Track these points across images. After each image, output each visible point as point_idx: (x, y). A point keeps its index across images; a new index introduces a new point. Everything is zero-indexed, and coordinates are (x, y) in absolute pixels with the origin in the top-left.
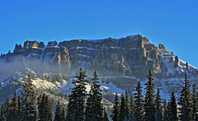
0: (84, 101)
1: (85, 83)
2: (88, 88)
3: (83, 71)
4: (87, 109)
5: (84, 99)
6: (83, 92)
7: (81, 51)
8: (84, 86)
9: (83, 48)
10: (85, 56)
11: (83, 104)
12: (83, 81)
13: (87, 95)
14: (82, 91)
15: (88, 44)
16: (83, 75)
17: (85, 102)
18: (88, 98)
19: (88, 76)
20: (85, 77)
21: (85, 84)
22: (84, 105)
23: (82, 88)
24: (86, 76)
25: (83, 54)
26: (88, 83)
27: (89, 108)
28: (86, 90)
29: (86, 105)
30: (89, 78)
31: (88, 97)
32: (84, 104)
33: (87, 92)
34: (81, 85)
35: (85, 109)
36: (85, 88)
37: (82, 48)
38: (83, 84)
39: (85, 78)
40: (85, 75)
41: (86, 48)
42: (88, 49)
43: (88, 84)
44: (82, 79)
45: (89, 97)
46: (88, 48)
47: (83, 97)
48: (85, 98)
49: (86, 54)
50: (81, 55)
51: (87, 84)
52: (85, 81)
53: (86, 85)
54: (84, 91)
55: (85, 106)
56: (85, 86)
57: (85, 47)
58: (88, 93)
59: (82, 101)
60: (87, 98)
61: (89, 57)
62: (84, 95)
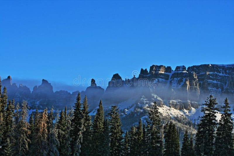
0: (214, 131)
1: (215, 111)
2: (219, 116)
3: (213, 98)
4: (217, 139)
5: (214, 129)
6: (213, 121)
7: (211, 77)
8: (214, 114)
9: (214, 73)
10: (215, 82)
11: (213, 133)
12: (213, 109)
13: (218, 124)
14: (212, 119)
15: (219, 69)
16: (213, 103)
17: (215, 132)
18: (218, 127)
19: (219, 104)
20: (215, 105)
21: (215, 113)
22: (214, 135)
23: (212, 116)
24: (216, 104)
25: (213, 80)
26: (219, 111)
27: (220, 138)
28: (216, 119)
29: (216, 135)
30: (219, 106)
31: (218, 126)
32: (214, 134)
33: (217, 121)
34: (211, 114)
35: (215, 139)
36: (216, 117)
37: (212, 74)
38: (213, 112)
39: (216, 106)
40: (215, 103)
41: (217, 73)
42: (219, 75)
43: (219, 112)
44: (212, 107)
45: (220, 126)
46: (218, 74)
47: (212, 126)
48: (215, 127)
49: (217, 80)
50: (211, 81)
51: (217, 113)
52: (215, 109)
53: (216, 113)
54: (214, 119)
55: (214, 136)
56: (215, 115)
57: (216, 72)
58: (218, 122)
59: (212, 131)
60: (217, 127)
61: (220, 83)
62: (214, 124)
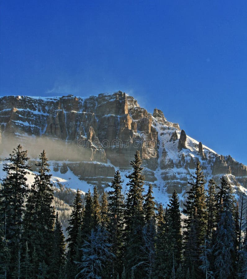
0: (23, 202)
1: (26, 170)
2: (30, 179)
3: (23, 149)
4: (28, 215)
5: (22, 198)
6: (22, 186)
7: (20, 116)
8: (23, 176)
9: (25, 110)
10: (26, 124)
11: (20, 206)
12: (21, 167)
13: (29, 191)
14: (20, 184)
15: (33, 104)
16: (23, 157)
17: (25, 204)
18: (29, 196)
19: (31, 159)
20: (25, 161)
21: (25, 173)
22: (22, 208)
23: (20, 178)
24: (27, 159)
25: (24, 120)
26: (31, 170)
27: (32, 214)
28: (27, 183)
29: (25, 209)
30: (31, 162)
31: (29, 194)
32: (23, 206)
33: (27, 186)
34: (19, 175)
35: (23, 215)
36: (26, 179)
37: (21, 111)
38: (22, 172)
39: (26, 163)
40: (26, 157)
41: (30, 110)
42: (33, 113)
43: (31, 172)
44: (20, 163)
45: (32, 194)
46: (32, 111)
47: (20, 195)
48: (25, 196)
49: (29, 121)
50: (21, 122)
51: (29, 173)
52: (25, 168)
53: (27, 174)
54: (24, 184)
55: (23, 210)
56: (25, 176)
57: (28, 109)
58: (30, 187)
59: (19, 201)
60: (27, 196)
61: (34, 126)
62: (24, 190)
